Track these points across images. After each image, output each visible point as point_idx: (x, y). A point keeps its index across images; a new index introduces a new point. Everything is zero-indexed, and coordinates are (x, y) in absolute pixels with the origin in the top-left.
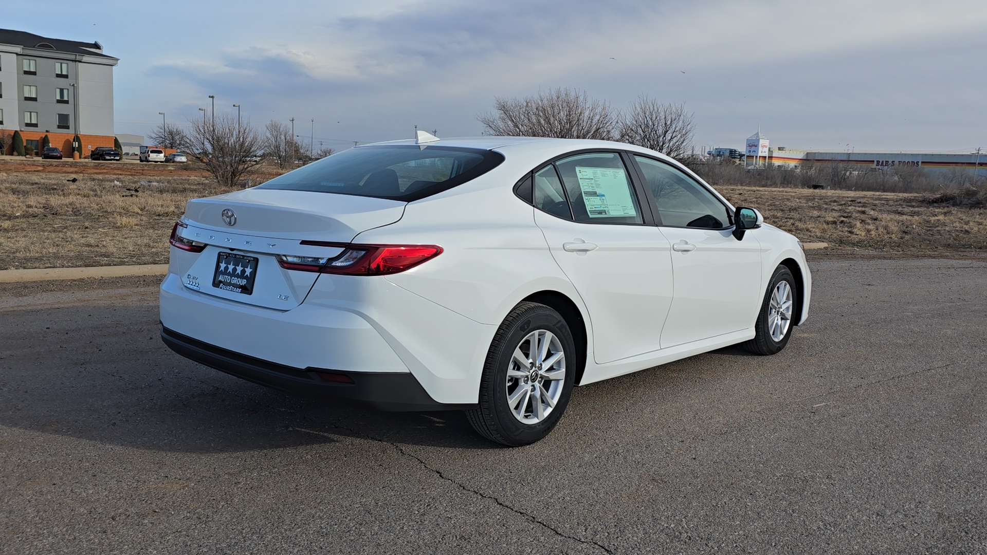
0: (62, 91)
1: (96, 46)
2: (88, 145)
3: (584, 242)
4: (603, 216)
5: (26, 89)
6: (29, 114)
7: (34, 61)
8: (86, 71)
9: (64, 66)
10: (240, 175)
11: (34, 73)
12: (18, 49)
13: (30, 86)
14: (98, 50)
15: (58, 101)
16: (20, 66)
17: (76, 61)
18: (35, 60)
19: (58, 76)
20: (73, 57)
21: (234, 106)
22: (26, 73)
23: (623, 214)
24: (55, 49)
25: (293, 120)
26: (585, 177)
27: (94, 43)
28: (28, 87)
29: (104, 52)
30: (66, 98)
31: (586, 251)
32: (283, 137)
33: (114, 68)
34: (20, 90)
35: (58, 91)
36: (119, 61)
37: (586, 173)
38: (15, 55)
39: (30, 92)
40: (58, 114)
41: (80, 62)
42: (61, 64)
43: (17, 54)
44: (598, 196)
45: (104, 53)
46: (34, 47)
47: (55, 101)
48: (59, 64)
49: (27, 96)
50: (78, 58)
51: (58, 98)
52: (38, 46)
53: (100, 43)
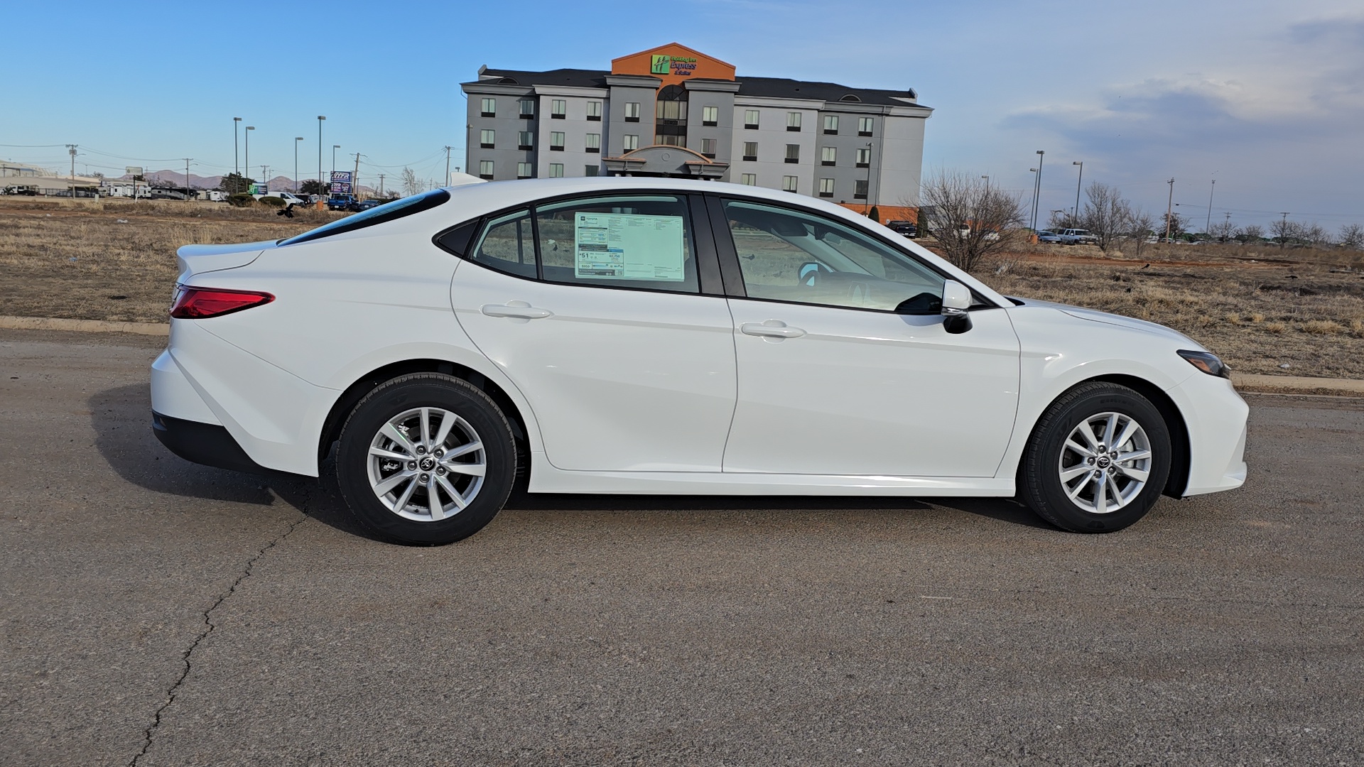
0: (863, 152)
1: (910, 94)
2: (886, 219)
3: (530, 306)
4: (608, 277)
5: (825, 151)
6: (825, 181)
7: (836, 118)
8: (894, 126)
9: (869, 121)
10: (981, 254)
11: (835, 132)
12: (820, 105)
13: (829, 148)
14: (911, 99)
15: (859, 165)
16: (820, 123)
17: (882, 115)
18: (838, 117)
19: (861, 134)
20: (879, 110)
21: (1074, 163)
22: (827, 132)
23: (654, 277)
24: (860, 101)
25: (1172, 182)
26: (590, 226)
27: (908, 90)
28: (827, 149)
29: (918, 101)
30: (867, 162)
31: (528, 318)
32: (1110, 205)
33: (927, 120)
34: (819, 153)
35: (859, 152)
36: (933, 111)
37: (594, 221)
38: (817, 111)
39: (829, 155)
40: (857, 181)
41: (887, 115)
42: (866, 119)
43: (819, 111)
44: (608, 251)
45: (918, 103)
46: (838, 101)
47: (855, 165)
48: (864, 119)
49: (825, 160)
50: (886, 111)
51: (859, 161)
52: (843, 99)
53: (915, 91)
